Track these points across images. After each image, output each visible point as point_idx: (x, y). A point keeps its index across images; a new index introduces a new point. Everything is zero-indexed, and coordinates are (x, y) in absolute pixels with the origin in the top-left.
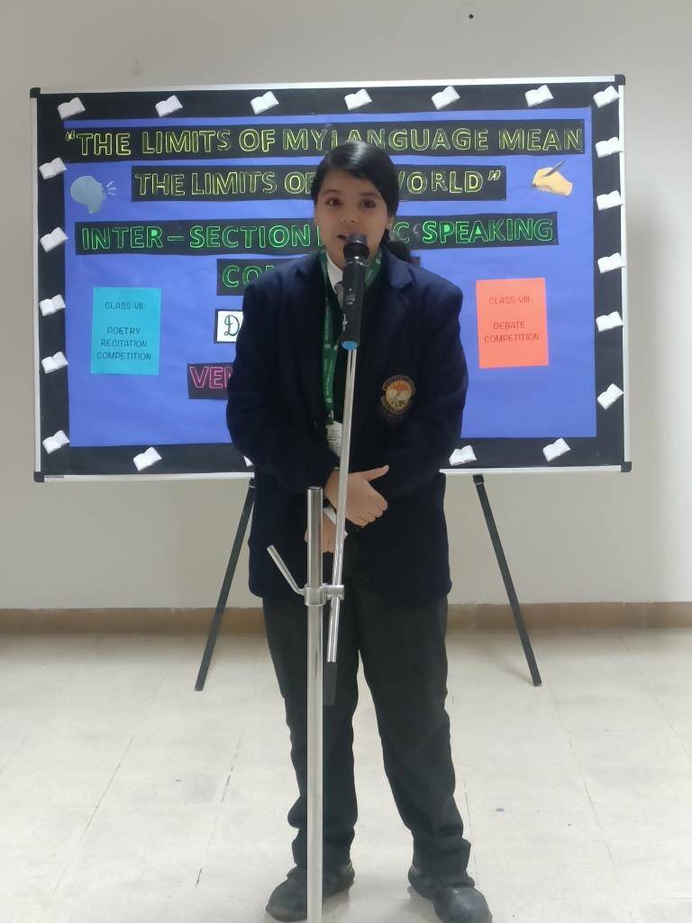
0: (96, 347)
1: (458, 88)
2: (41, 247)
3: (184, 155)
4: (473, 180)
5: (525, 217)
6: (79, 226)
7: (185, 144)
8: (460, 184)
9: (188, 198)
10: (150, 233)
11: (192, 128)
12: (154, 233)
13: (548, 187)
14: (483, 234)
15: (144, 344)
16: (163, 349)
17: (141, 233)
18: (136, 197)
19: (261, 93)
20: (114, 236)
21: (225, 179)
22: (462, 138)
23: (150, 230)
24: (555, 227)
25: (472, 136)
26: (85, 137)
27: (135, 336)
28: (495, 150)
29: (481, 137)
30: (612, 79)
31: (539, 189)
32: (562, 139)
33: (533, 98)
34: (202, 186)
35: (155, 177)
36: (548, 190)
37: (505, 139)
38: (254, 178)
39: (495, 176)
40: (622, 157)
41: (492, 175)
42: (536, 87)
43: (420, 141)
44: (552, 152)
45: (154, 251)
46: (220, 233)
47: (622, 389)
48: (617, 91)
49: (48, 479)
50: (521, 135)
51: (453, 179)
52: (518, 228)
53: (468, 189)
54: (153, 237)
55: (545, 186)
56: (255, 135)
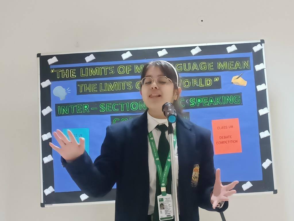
1: (201, 47)
2: (42, 114)
3: (96, 76)
4: (208, 81)
5: (229, 95)
6: (57, 105)
7: (97, 72)
8: (203, 83)
9: (98, 93)
10: (84, 107)
11: (99, 66)
13: (238, 83)
14: (213, 102)
17: (81, 107)
18: (78, 93)
19: (125, 52)
20: (70, 109)
21: (113, 85)
22: (203, 66)
24: (241, 98)
25: (207, 65)
26: (58, 71)
28: (216, 70)
29: (211, 65)
30: (260, 41)
31: (234, 84)
32: (242, 65)
33: (229, 49)
34: (104, 88)
35: (86, 85)
37: (220, 65)
38: (124, 84)
39: (217, 80)
40: (265, 70)
41: (215, 79)
42: (231, 45)
43: (187, 68)
44: (238, 69)
45: (86, 114)
46: (111, 106)
47: (272, 161)
48: (262, 46)
49: (46, 206)
50: (226, 64)
51: (200, 81)
52: (227, 99)
53: (206, 85)
54: (86, 108)
55: (236, 83)
56: (124, 68)
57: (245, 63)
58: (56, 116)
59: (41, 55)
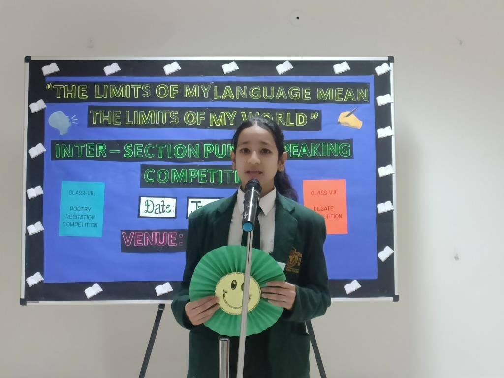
0: (62, 218)
1: (292, 62)
2: (28, 155)
3: (121, 100)
4: (301, 118)
5: (333, 141)
6: (54, 142)
7: (123, 92)
8: (293, 120)
9: (123, 126)
10: (98, 148)
11: (126, 83)
12: (101, 147)
13: (348, 123)
14: (307, 152)
15: (93, 217)
16: (105, 220)
17: (93, 147)
18: (90, 125)
19: (170, 62)
20: (75, 149)
21: (147, 116)
22: (295, 92)
23: (99, 146)
24: (351, 148)
25: (301, 91)
26: (59, 87)
27: (87, 213)
28: (314, 100)
29: (306, 92)
30: (386, 59)
31: (342, 124)
32: (356, 94)
33: (338, 69)
34: (132, 119)
35: (102, 112)
36: (348, 126)
37: (321, 94)
38: (165, 115)
39: (315, 116)
40: (392, 106)
41: (313, 115)
42: (340, 62)
43: (269, 94)
44: (350, 102)
45: (101, 159)
46: (143, 148)
47: (393, 249)
48: (389, 66)
49: (29, 303)
50: (331, 92)
51: (289, 117)
52: (329, 148)
53: (298, 124)
54: (100, 150)
55: (345, 123)
56: (166, 88)
57: (362, 93)
58: (52, 159)
59: (32, 59)
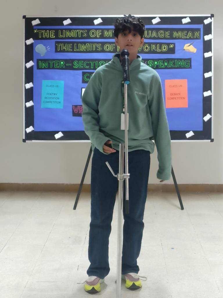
0: (43, 99)
1: (160, 18)
2: (25, 67)
3: (72, 38)
4: (165, 47)
5: (181, 59)
6: (38, 60)
7: (72, 34)
8: (160, 48)
9: (73, 52)
10: (61, 63)
11: (75, 29)
12: (62, 63)
13: (189, 50)
14: (167, 65)
15: (58, 98)
16: (64, 100)
17: (58, 63)
18: (56, 51)
19: (97, 18)
20: (49, 64)
21: (85, 46)
22: (161, 34)
23: (61, 62)
24: (191, 63)
25: (165, 33)
26: (40, 32)
27: (55, 96)
28: (172, 38)
29: (167, 33)
30: (210, 15)
31: (186, 50)
32: (193, 35)
33: (184, 21)
34: (77, 48)
35: (63, 45)
36: (189, 51)
37: (175, 34)
38: (94, 46)
39: (172, 46)
40: (212, 40)
42: (185, 17)
43: (148, 35)
44: (190, 39)
45: (62, 69)
46: (83, 63)
47: (211, 115)
48: (211, 19)
49: (27, 141)
50: (180, 33)
51: (158, 47)
52: (179, 63)
53: (163, 50)
55: (187, 50)
56: (95, 32)
57: (197, 34)
58: (37, 69)
59: (27, 17)
